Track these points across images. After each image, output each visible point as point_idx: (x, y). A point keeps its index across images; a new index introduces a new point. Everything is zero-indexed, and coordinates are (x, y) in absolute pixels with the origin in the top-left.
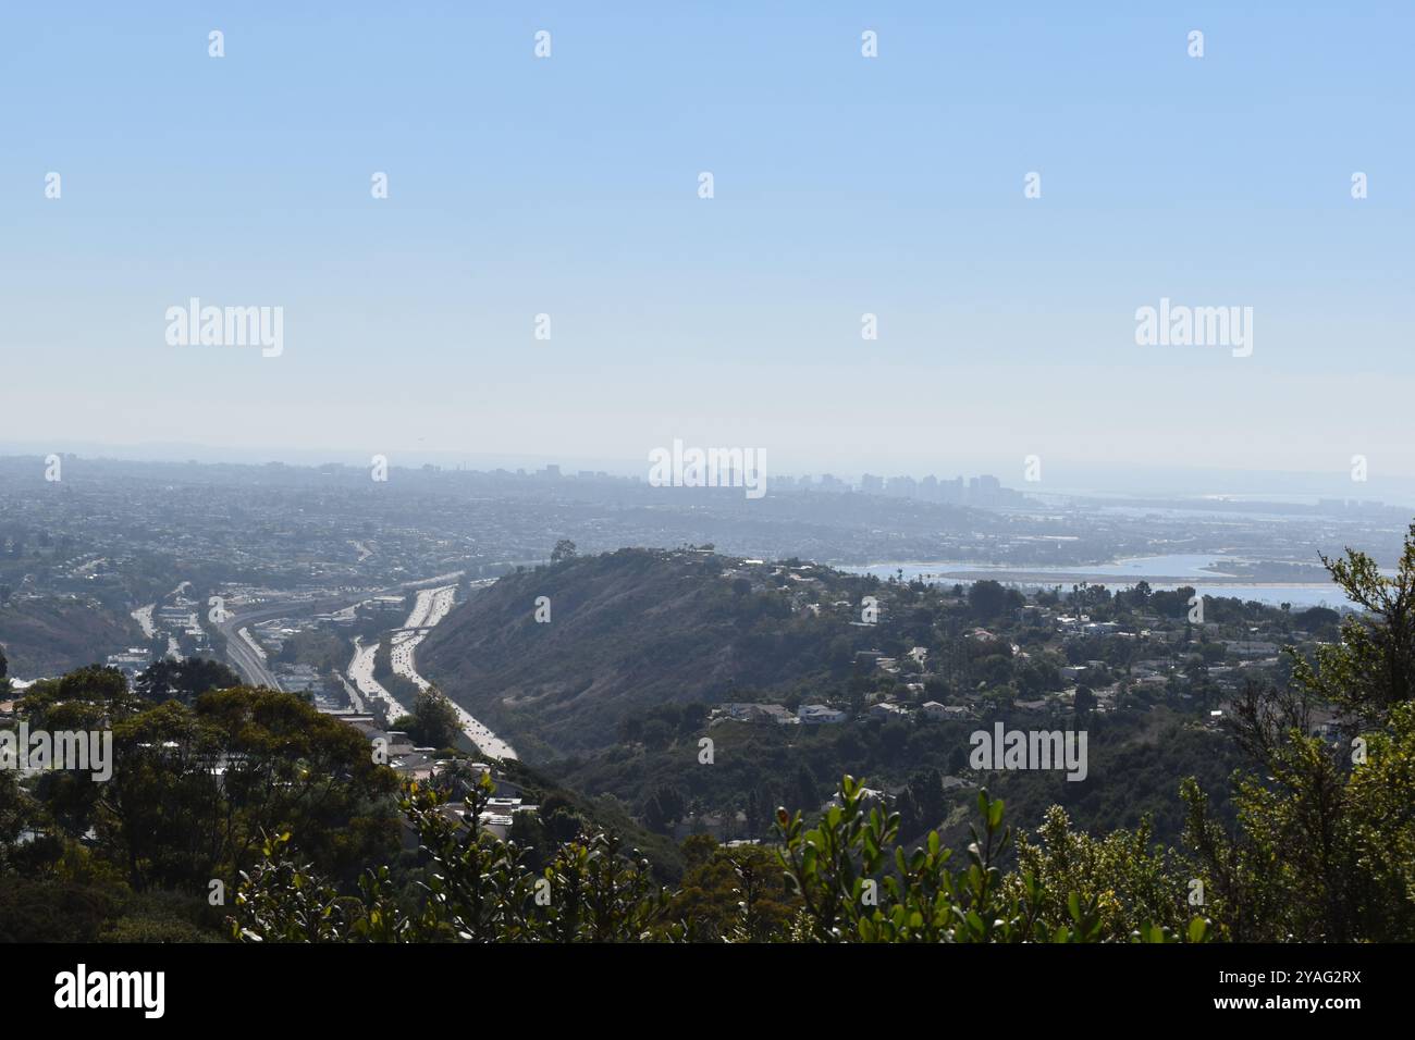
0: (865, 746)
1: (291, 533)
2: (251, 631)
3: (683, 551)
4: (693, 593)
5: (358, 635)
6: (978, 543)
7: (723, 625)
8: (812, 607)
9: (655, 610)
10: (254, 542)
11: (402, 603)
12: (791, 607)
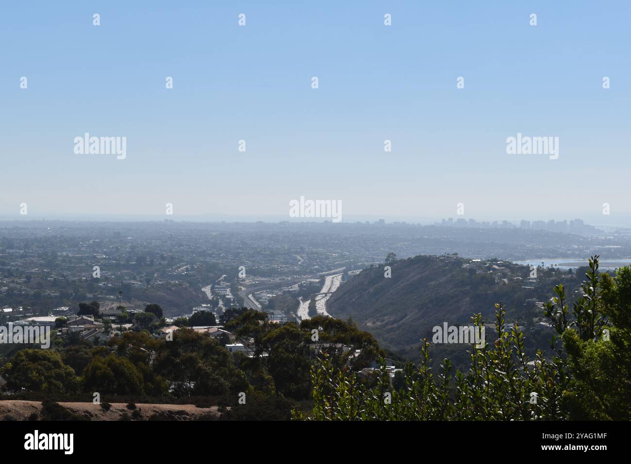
0: (534, 342)
1: (268, 252)
2: (254, 296)
3: (444, 256)
4: (450, 275)
5: (300, 297)
6: (576, 250)
7: (465, 289)
8: (504, 280)
9: (433, 283)
10: (253, 257)
11: (319, 282)
12: (494, 280)
